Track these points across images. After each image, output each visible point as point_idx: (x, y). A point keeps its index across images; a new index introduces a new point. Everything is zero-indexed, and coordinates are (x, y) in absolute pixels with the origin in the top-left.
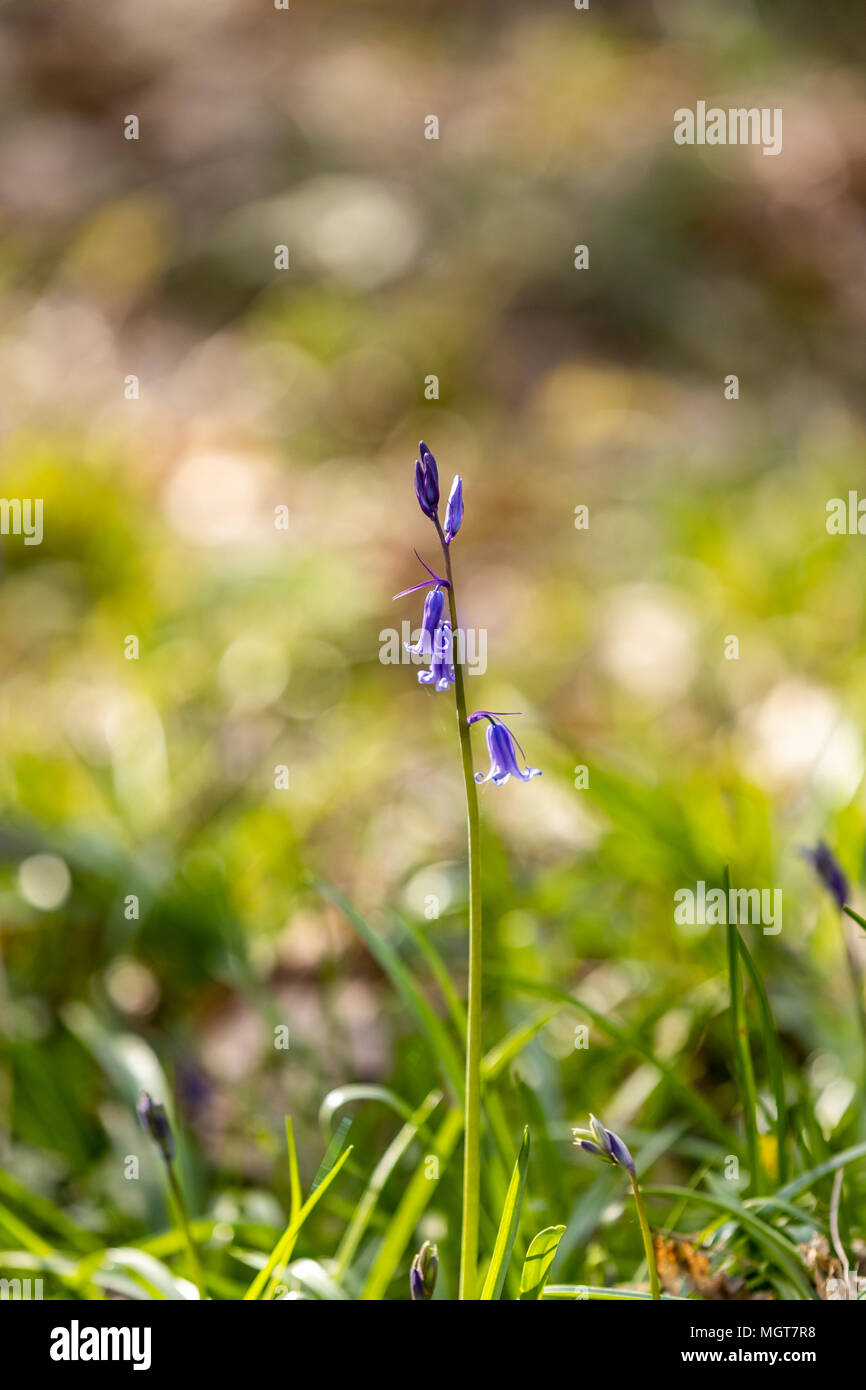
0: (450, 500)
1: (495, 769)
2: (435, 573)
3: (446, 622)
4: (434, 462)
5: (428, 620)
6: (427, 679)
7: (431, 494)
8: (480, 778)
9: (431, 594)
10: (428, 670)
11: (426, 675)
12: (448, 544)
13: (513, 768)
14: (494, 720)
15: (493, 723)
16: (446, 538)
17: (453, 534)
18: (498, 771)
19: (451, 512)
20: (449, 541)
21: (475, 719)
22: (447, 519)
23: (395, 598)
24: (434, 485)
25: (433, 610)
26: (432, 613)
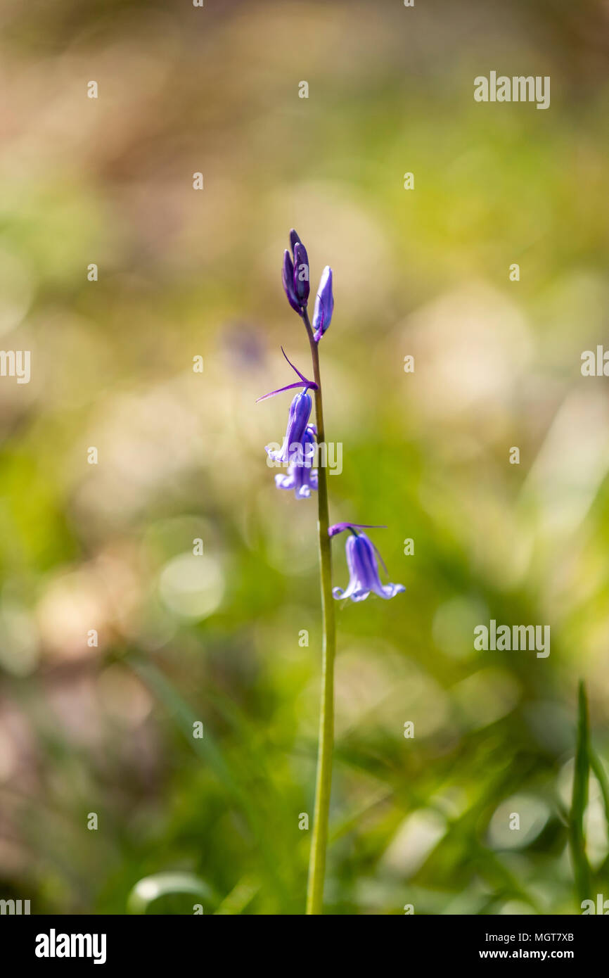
0: (320, 294)
1: (355, 583)
2: (303, 375)
3: (311, 425)
4: (305, 252)
6: (286, 484)
7: (300, 289)
8: (339, 594)
9: (298, 397)
10: (287, 474)
11: (285, 479)
12: (317, 342)
13: (374, 583)
14: (357, 532)
15: (356, 536)
16: (315, 335)
17: (322, 331)
18: (359, 586)
19: (320, 308)
20: (318, 338)
21: (337, 532)
22: (316, 314)
24: (304, 278)
25: (299, 415)
26: (297, 418)
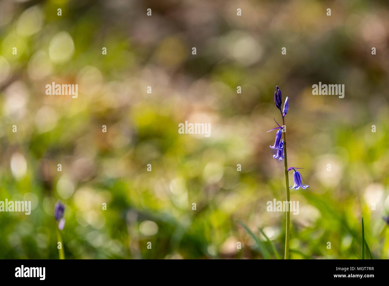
0: (285, 104)
1: (295, 185)
2: (280, 125)
3: (282, 140)
4: (281, 92)
5: (277, 139)
6: (276, 157)
7: (279, 102)
8: (291, 187)
9: (278, 131)
10: (276, 155)
11: (276, 156)
12: (284, 117)
13: (301, 185)
14: (296, 170)
15: (295, 171)
16: (283, 115)
17: (285, 114)
18: (296, 186)
19: (285, 108)
20: (284, 116)
21: (290, 170)
22: (284, 109)
23: (268, 132)
24: (280, 99)
25: (278, 136)
26: (278, 137)
